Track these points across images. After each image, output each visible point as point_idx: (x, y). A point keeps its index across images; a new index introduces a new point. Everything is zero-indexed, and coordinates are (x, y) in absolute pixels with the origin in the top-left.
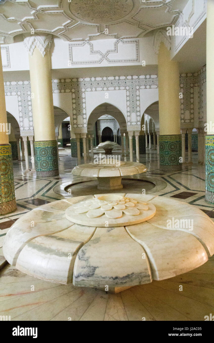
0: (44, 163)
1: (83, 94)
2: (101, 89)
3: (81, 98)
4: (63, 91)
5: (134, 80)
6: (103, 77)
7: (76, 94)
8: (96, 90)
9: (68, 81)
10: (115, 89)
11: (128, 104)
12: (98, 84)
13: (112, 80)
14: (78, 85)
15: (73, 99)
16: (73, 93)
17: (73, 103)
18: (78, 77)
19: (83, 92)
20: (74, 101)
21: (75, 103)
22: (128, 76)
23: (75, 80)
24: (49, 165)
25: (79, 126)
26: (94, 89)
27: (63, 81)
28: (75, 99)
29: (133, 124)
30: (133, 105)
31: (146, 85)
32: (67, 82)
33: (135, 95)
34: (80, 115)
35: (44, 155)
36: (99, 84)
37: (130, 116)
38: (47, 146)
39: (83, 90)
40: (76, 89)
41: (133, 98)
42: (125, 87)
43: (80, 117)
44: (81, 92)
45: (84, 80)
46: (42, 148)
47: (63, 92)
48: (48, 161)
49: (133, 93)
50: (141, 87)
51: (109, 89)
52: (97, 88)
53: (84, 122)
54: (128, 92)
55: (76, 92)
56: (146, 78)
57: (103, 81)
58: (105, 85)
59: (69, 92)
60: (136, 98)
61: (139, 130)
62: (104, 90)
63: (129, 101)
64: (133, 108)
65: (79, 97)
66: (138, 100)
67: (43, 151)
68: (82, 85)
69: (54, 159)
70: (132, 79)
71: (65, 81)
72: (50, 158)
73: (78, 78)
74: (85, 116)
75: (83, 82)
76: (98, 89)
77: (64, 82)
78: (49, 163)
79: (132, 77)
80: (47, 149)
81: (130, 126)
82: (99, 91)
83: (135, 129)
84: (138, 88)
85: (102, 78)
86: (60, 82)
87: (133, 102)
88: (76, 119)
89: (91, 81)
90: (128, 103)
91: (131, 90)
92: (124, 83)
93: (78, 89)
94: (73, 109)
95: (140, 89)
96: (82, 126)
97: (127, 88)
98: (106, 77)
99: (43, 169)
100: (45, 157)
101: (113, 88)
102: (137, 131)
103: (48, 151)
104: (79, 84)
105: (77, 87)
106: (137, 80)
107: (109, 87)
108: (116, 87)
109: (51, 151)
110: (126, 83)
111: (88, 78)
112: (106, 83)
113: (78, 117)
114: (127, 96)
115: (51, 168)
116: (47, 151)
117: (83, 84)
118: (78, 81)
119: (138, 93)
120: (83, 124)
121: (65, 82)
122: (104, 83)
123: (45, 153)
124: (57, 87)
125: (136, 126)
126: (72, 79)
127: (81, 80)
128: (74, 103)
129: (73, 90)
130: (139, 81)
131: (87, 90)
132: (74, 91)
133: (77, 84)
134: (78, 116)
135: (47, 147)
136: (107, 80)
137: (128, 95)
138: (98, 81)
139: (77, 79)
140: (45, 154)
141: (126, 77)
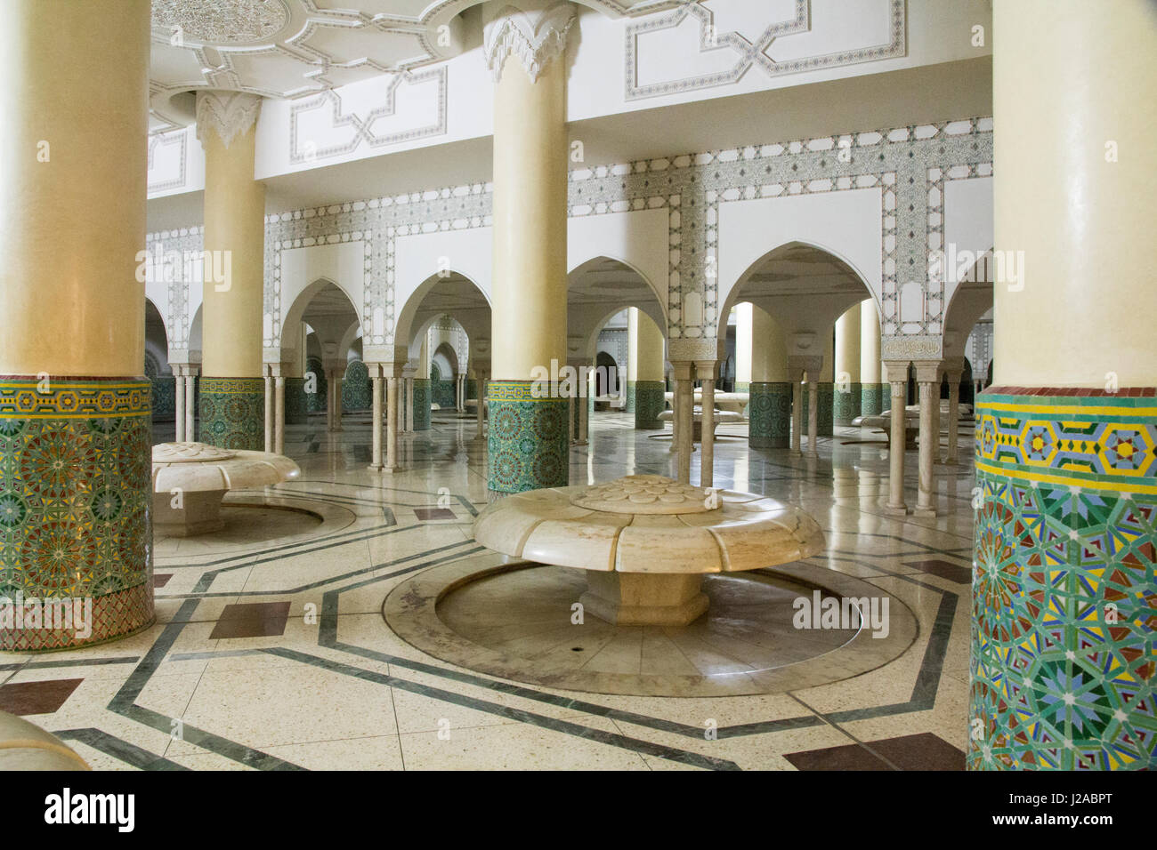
0: (505, 461)
1: (711, 211)
2: (779, 189)
3: (702, 227)
4: (639, 203)
5: (917, 144)
6: (789, 142)
7: (684, 214)
8: (758, 196)
9: (660, 165)
10: (835, 188)
11: (890, 248)
12: (769, 170)
13: (824, 153)
14: (693, 179)
15: (671, 231)
16: (672, 208)
17: (672, 247)
18: (695, 151)
19: (711, 205)
20: (676, 239)
21: (679, 247)
22: (891, 129)
23: (683, 162)
24: (522, 473)
25: (688, 333)
26: (750, 191)
27: (641, 168)
28: (679, 230)
29: (906, 329)
30: (912, 252)
31: (977, 159)
32: (656, 171)
33: (923, 209)
34: (693, 292)
35: (508, 432)
36: (773, 172)
37: (898, 295)
38: (518, 402)
39: (711, 196)
40: (684, 196)
41: (915, 222)
42: (880, 176)
43: (693, 299)
44: (702, 203)
45: (715, 157)
46: (503, 406)
47: (640, 207)
48: (517, 456)
49: (911, 198)
50: (951, 173)
51: (812, 186)
52: (764, 187)
53: (707, 318)
54: (890, 196)
55: (684, 205)
56: (977, 132)
57: (788, 159)
58: (795, 173)
59: (660, 205)
60: (927, 218)
61: (935, 358)
62: (792, 192)
63: (895, 231)
64: (912, 262)
65: (693, 225)
66: (935, 229)
67: (505, 417)
68: (707, 180)
69: (544, 451)
70: (912, 139)
71: (648, 166)
72: (527, 447)
73: (695, 154)
74: (711, 296)
75: (712, 168)
76: (766, 190)
77: (646, 172)
78: (523, 464)
79: (911, 133)
80: (518, 411)
81: (892, 338)
82: (772, 197)
83: (916, 355)
84: (935, 175)
85: (786, 145)
86: (633, 173)
87: (912, 235)
88: (679, 306)
89: (741, 159)
90: (891, 241)
91: (904, 185)
92: (876, 160)
93: (693, 194)
94: (672, 268)
95: (946, 183)
96: (698, 332)
97: (889, 179)
98: (802, 141)
99: (502, 486)
100: (510, 442)
101: (827, 184)
102: (928, 363)
103: (523, 419)
104: (697, 176)
105: (689, 187)
106: (933, 142)
107: (811, 180)
108: (840, 179)
109: (532, 419)
110: (882, 157)
111: (732, 151)
112: (799, 164)
113: (688, 297)
114: (885, 214)
115: (527, 482)
116: (519, 418)
117: (713, 174)
118: (693, 166)
119: (934, 198)
120: (703, 328)
121: (649, 171)
122: (791, 165)
123: (511, 428)
124: (620, 190)
125: (920, 340)
126: (671, 159)
127: (705, 159)
128: (675, 247)
129: (675, 200)
130: (944, 145)
131: (726, 195)
132: (679, 203)
133: (689, 177)
134: (686, 293)
135: (521, 404)
136: (805, 150)
137: (889, 208)
138: (769, 159)
139: (693, 155)
140: (511, 430)
141: (885, 137)
